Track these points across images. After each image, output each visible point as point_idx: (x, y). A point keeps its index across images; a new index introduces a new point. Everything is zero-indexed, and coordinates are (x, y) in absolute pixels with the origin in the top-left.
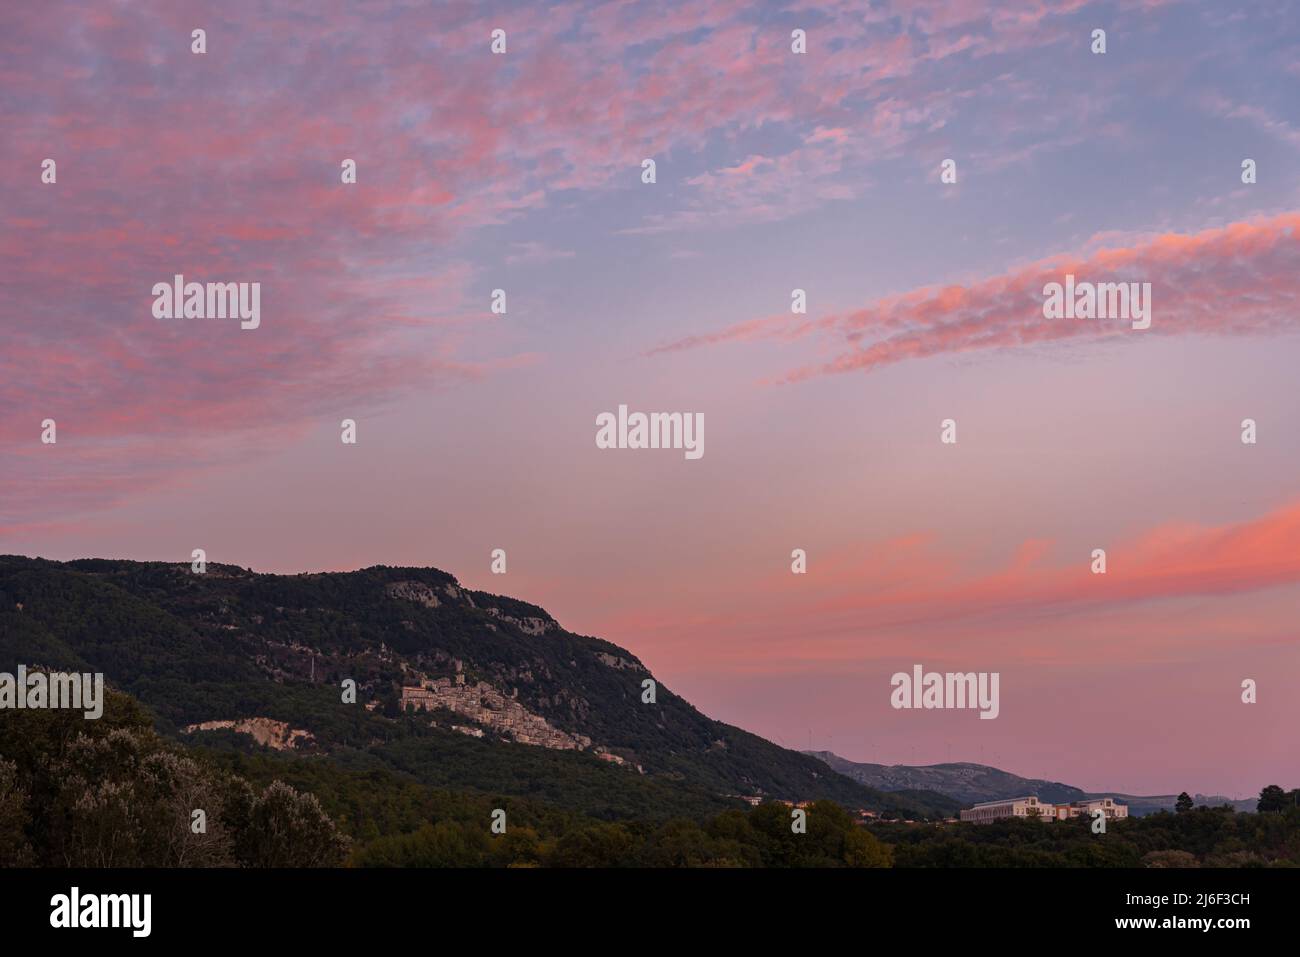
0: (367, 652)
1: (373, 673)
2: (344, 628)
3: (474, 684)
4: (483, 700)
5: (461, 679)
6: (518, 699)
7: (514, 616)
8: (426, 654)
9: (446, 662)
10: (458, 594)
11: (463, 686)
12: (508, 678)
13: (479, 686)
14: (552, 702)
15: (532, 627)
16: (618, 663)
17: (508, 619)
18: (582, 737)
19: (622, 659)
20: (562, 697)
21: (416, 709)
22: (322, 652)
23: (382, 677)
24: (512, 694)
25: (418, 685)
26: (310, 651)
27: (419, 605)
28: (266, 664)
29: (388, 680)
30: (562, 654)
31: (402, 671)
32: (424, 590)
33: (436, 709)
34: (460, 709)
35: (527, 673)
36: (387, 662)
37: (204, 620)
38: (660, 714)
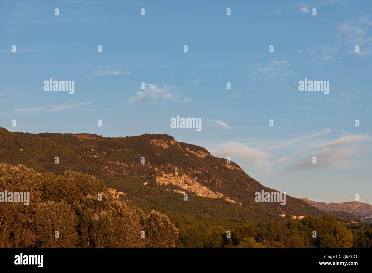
0: (143, 164)
1: (145, 172)
2: (135, 156)
3: (181, 175)
4: (185, 181)
5: (177, 174)
6: (197, 181)
7: (195, 151)
8: (164, 165)
9: (171, 168)
10: (175, 143)
11: (177, 176)
12: (193, 173)
13: (183, 176)
14: (209, 181)
15: (201, 155)
16: (232, 167)
17: (193, 152)
18: (220, 194)
19: (233, 166)
20: (212, 179)
21: (161, 185)
22: (127, 165)
23: (149, 173)
24: (195, 179)
25: (162, 176)
26: (123, 164)
27: (161, 148)
28: (108, 169)
29: (151, 174)
30: (212, 164)
31: (156, 171)
32: (163, 142)
33: (168, 184)
34: (177, 184)
35: (200, 171)
36: (150, 168)
37: (86, 154)
38: (247, 185)
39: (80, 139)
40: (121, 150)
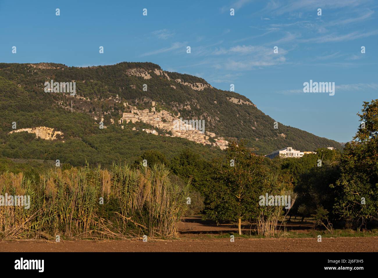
0: (110, 98)
1: (111, 108)
2: (101, 88)
3: (159, 111)
4: (162, 118)
5: (153, 109)
6: (180, 117)
7: (189, 82)
8: (140, 99)
9: (149, 102)
10: (160, 73)
11: (154, 112)
12: (179, 108)
13: (161, 112)
15: (198, 87)
16: (239, 101)
17: (186, 84)
18: (211, 133)
19: (240, 100)
21: (127, 123)
22: (90, 99)
23: (115, 109)
24: (178, 115)
25: (131, 112)
26: (85, 98)
27: (141, 78)
28: (62, 105)
29: (118, 110)
30: (210, 98)
31: (124, 106)
32: (143, 72)
33: (137, 122)
34: (148, 122)
35: (188, 106)
36: (118, 102)
37: (38, 87)
38: (254, 123)
39: (35, 69)
40: (84, 82)
